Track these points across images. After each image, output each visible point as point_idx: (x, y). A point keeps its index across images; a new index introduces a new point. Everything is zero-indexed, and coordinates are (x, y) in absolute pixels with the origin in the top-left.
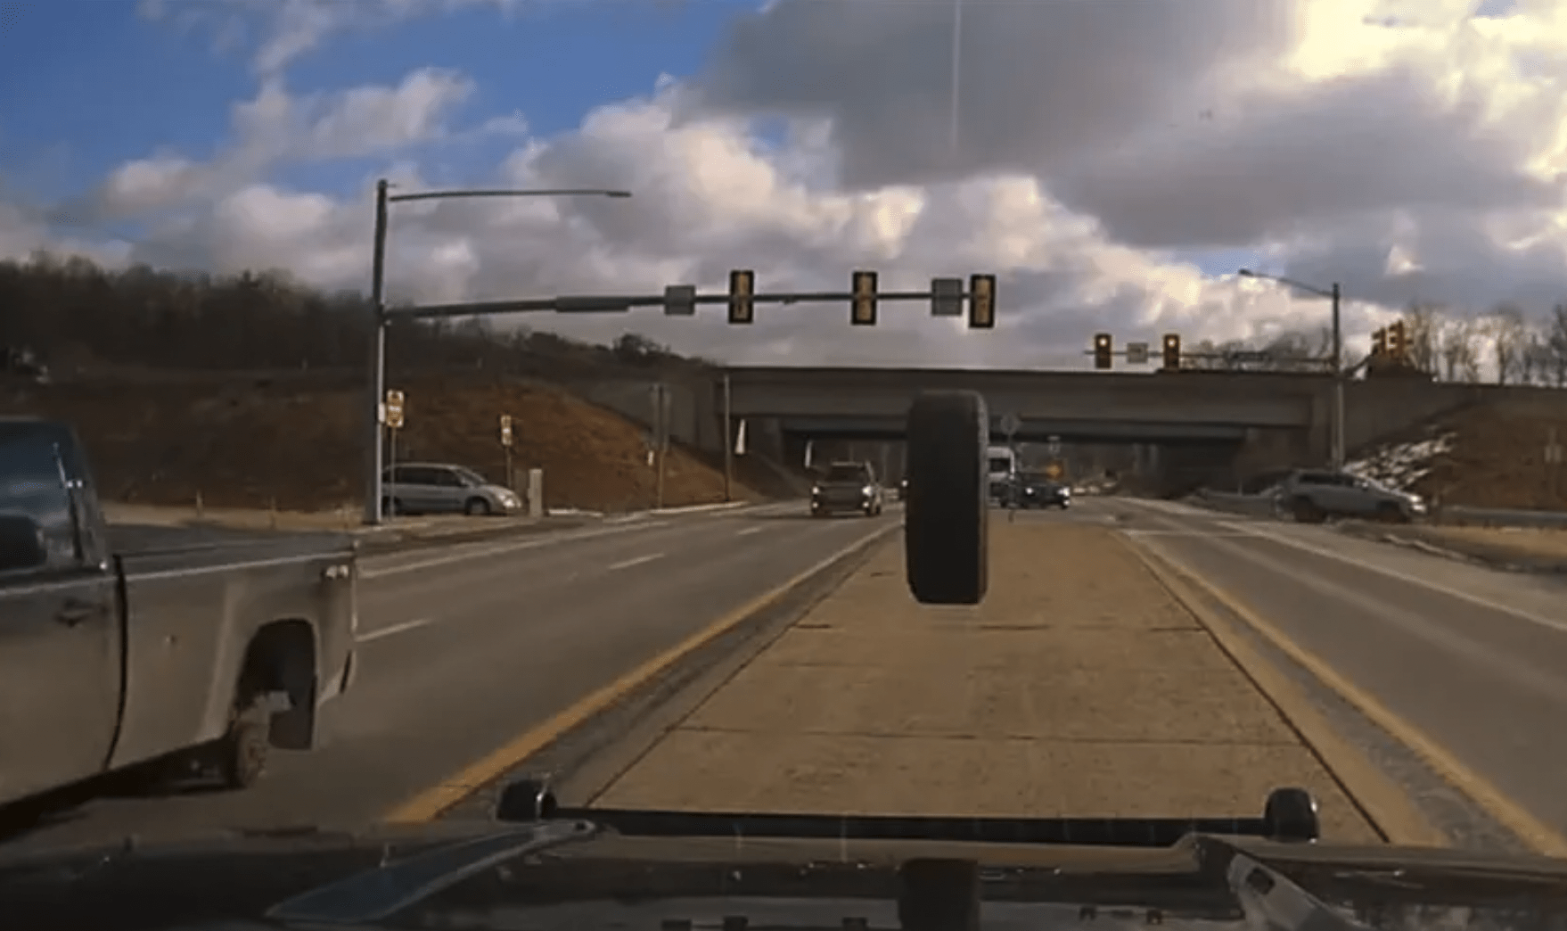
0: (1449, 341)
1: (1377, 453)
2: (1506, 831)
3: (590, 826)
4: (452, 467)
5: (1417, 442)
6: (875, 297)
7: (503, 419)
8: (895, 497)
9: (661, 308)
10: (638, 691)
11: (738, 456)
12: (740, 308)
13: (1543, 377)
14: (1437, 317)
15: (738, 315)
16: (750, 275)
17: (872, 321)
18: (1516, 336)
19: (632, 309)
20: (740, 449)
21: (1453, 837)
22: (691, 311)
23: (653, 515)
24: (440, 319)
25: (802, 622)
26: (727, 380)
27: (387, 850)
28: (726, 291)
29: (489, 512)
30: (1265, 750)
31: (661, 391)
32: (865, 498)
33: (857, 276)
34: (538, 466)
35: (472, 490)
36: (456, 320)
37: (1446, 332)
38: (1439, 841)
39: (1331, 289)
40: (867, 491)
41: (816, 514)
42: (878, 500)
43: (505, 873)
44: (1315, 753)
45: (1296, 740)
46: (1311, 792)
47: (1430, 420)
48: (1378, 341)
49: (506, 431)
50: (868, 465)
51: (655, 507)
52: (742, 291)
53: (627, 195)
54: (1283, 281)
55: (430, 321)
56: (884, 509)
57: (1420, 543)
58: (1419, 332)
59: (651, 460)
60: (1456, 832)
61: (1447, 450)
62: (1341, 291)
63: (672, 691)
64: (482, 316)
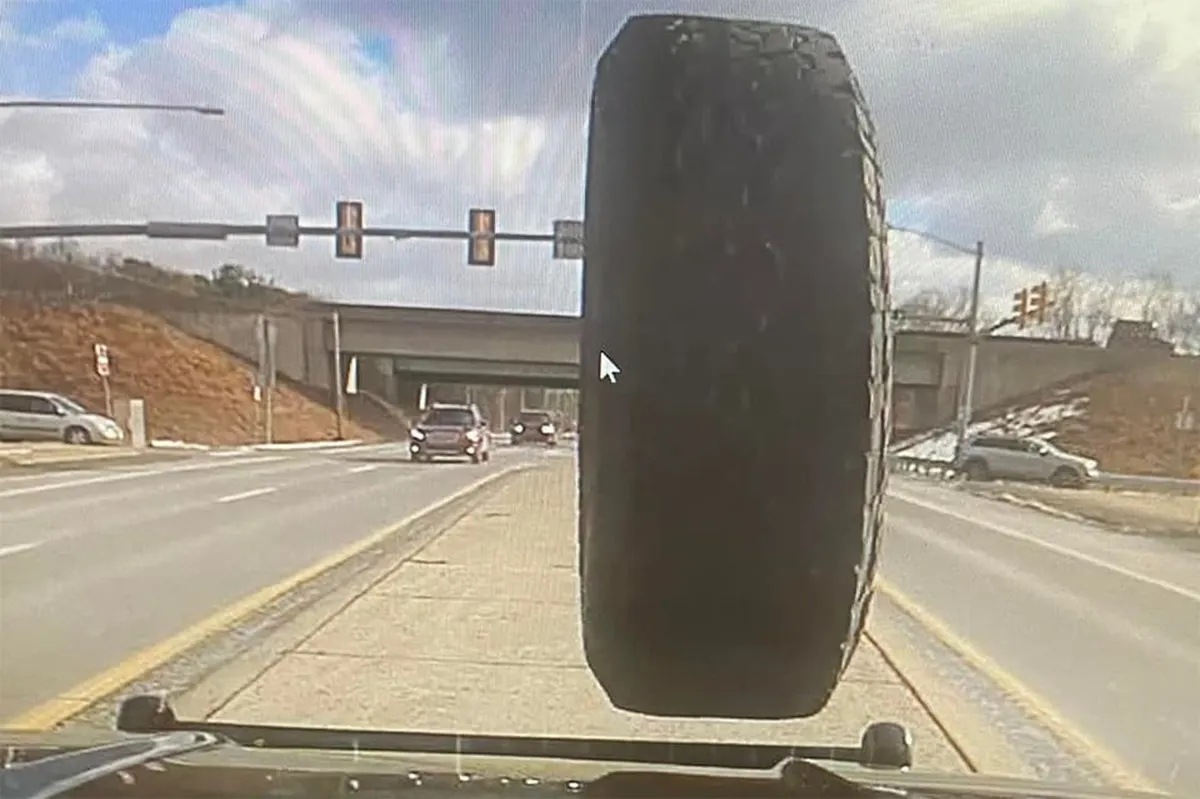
0: (1090, 306)
1: (1004, 416)
2: (1088, 765)
3: (210, 738)
4: (48, 396)
5: (1048, 405)
6: (493, 238)
7: (98, 348)
8: (508, 442)
9: (263, 238)
10: (254, 617)
11: (350, 395)
12: (348, 241)
13: (1186, 345)
14: (1084, 279)
15: (345, 249)
16: (358, 206)
17: (490, 262)
18: (1164, 301)
19: (231, 237)
20: (352, 388)
21: (1038, 770)
22: (296, 243)
23: (260, 450)
24: (22, 240)
25: (416, 558)
26: (336, 317)
27: (11, 754)
28: (333, 224)
29: (90, 442)
30: (866, 687)
31: (266, 323)
32: (471, 443)
33: (474, 213)
34: (137, 397)
35: (73, 419)
36: (40, 242)
37: (1092, 294)
38: (1025, 773)
39: (974, 247)
40: (473, 435)
41: (415, 458)
42: (484, 447)
43: (126, 777)
44: (913, 691)
45: (898, 680)
46: (907, 727)
47: (1063, 385)
48: (1019, 302)
49: (103, 360)
50: (474, 408)
51: (264, 443)
52: (350, 225)
53: (220, 112)
54: (926, 236)
55: (12, 242)
56: (491, 454)
57: (1036, 504)
58: (1064, 294)
59: (257, 396)
60: (1042, 766)
61: (1077, 413)
62: (985, 250)
63: (289, 618)
64: (66, 239)
